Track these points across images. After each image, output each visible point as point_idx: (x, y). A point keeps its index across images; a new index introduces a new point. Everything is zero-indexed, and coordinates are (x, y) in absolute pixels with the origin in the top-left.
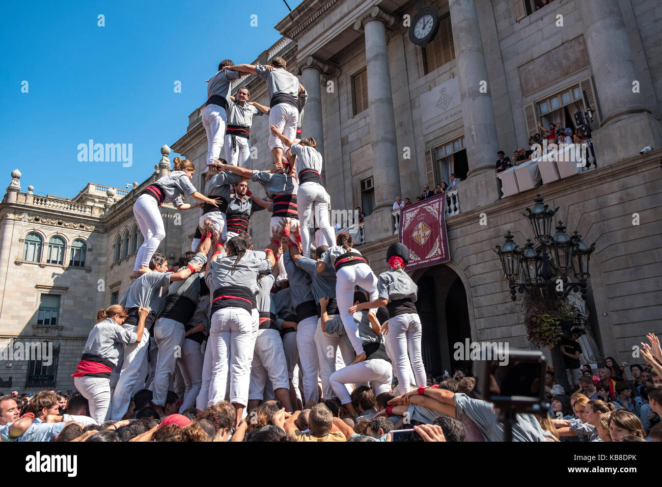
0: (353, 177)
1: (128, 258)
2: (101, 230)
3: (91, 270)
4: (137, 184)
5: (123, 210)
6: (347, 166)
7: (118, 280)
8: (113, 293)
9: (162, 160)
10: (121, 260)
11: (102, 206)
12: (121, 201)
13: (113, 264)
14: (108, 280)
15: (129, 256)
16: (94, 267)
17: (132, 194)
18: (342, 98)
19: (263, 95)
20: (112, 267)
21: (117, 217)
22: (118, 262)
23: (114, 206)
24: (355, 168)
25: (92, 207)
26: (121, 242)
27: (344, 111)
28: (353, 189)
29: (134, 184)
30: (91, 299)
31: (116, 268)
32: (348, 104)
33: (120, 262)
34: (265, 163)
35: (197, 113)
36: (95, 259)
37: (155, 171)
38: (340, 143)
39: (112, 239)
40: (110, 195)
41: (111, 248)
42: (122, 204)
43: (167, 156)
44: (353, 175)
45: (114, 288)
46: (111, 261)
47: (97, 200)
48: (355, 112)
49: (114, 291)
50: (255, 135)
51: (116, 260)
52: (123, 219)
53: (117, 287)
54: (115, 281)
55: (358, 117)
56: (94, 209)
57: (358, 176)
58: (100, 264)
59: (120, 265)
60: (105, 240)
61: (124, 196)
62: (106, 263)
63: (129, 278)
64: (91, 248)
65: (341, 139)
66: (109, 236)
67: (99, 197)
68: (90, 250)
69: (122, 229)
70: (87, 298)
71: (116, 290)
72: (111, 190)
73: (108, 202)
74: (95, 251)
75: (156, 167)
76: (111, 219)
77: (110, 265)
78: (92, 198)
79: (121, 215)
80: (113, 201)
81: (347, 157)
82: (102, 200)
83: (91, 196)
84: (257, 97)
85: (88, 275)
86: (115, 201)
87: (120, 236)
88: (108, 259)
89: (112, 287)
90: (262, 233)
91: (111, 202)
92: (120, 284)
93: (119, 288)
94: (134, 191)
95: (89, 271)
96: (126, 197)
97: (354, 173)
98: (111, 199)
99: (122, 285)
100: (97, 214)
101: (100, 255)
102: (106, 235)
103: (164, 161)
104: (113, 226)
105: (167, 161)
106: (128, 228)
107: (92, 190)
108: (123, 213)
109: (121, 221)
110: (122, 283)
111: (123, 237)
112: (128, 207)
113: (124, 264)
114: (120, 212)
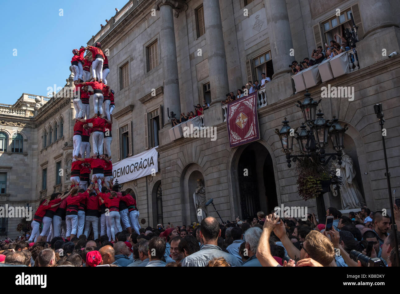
0: (198, 82)
1: (52, 145)
2: (32, 126)
3: (27, 155)
5: (47, 112)
6: (194, 74)
7: (46, 161)
8: (43, 170)
9: (71, 75)
10: (47, 147)
11: (33, 109)
12: (45, 105)
13: (42, 150)
14: (40, 161)
15: (52, 143)
16: (30, 152)
17: (52, 100)
18: (189, 26)
19: (136, 26)
20: (41, 152)
21: (43, 117)
22: (45, 148)
23: (41, 109)
24: (199, 76)
25: (25, 111)
26: (47, 134)
27: (191, 35)
28: (199, 91)
30: (28, 174)
31: (45, 153)
32: (193, 31)
33: (47, 148)
34: (139, 74)
35: (93, 40)
36: (30, 147)
37: (66, 83)
38: (189, 58)
39: (41, 132)
40: (37, 101)
41: (40, 139)
42: (46, 108)
44: (198, 80)
45: (44, 166)
46: (41, 148)
47: (29, 105)
48: (199, 36)
49: (44, 168)
50: (132, 55)
51: (44, 147)
52: (47, 118)
53: (45, 166)
54: (44, 161)
55: (200, 39)
56: (27, 112)
57: (201, 82)
58: (33, 150)
59: (46, 150)
60: (36, 133)
61: (47, 101)
62: (38, 149)
63: (54, 159)
64: (26, 139)
65: (189, 55)
66: (38, 130)
67: (30, 103)
68: (26, 140)
69: (47, 125)
70: (25, 174)
71: (46, 168)
72: (38, 98)
73: (37, 106)
74: (29, 141)
75: (67, 80)
76: (39, 118)
77: (40, 151)
78: (25, 104)
79: (45, 115)
80: (40, 105)
81: (194, 68)
82: (32, 105)
83: (25, 102)
84: (132, 27)
85: (25, 158)
86: (41, 106)
87: (46, 130)
88: (39, 147)
89: (42, 165)
90: (139, 124)
91: (39, 106)
92: (47, 163)
93: (47, 166)
94: (53, 98)
95: (26, 155)
96: (49, 102)
97: (199, 79)
98: (38, 104)
99: (49, 164)
100: (29, 114)
101: (34, 144)
102: (36, 129)
104: (41, 123)
106: (51, 124)
107: (26, 98)
108: (47, 113)
109: (46, 119)
110: (49, 163)
111: (48, 131)
112: (50, 109)
113: (49, 149)
114: (45, 113)
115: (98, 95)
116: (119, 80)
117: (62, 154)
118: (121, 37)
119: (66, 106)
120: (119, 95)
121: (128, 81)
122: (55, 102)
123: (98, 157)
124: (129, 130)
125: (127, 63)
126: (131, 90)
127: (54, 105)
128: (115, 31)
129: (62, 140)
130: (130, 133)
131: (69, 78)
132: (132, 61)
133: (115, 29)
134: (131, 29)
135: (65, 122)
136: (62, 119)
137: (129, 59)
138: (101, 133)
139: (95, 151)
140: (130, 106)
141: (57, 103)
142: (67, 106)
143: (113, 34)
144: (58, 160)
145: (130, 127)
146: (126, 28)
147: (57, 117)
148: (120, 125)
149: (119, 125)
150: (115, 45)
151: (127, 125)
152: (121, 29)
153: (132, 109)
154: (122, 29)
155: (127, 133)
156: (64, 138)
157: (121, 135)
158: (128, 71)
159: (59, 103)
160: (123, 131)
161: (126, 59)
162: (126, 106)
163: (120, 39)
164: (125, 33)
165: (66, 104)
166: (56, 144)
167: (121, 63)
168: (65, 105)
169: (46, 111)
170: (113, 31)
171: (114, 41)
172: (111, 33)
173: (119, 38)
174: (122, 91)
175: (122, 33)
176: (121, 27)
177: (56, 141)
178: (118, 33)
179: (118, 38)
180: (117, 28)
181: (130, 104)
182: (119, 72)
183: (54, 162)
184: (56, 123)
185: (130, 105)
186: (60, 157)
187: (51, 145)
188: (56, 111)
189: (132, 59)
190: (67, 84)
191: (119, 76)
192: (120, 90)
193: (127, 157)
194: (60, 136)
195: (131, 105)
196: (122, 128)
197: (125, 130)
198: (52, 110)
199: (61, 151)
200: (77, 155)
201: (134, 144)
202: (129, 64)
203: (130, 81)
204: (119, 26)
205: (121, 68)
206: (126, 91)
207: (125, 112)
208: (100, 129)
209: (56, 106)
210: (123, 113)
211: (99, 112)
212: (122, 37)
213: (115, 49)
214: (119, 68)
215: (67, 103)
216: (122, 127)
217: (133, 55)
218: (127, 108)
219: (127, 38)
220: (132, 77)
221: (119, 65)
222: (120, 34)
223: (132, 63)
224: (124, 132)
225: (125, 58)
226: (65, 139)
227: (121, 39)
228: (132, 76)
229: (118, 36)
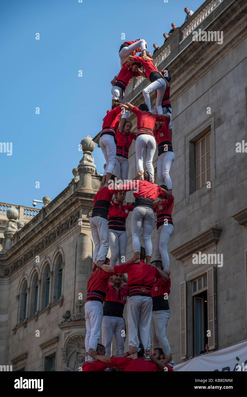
1: (38, 316)
4: (50, 199)
5: (30, 241)
9: (83, 159)
10: (27, 319)
12: (27, 226)
13: (17, 326)
15: (38, 312)
17: (42, 215)
20: (15, 330)
21: (22, 252)
22: (24, 322)
23: (17, 234)
26: (27, 291)
29: (45, 200)
31: (21, 332)
33: (26, 323)
37: (73, 177)
39: (16, 285)
40: (11, 217)
41: (14, 301)
42: (28, 232)
43: (90, 154)
46: (14, 321)
51: (20, 319)
52: (29, 255)
53: (22, 362)
59: (25, 327)
60: (6, 287)
61: (32, 217)
62: (7, 323)
63: (39, 348)
66: (10, 282)
69: (29, 271)
72: (14, 210)
73: (10, 228)
75: (74, 172)
76: (13, 255)
77: (12, 327)
79: (26, 248)
80: (16, 227)
86: (19, 228)
87: (26, 281)
88: (10, 318)
89: (15, 362)
91: (13, 228)
92: (26, 357)
93: (25, 363)
94: (44, 210)
96: (34, 221)
98: (13, 224)
99: (29, 360)
102: (6, 280)
103: (85, 162)
104: (16, 267)
105: (90, 161)
106: (37, 268)
108: (30, 245)
109: (27, 258)
110: (28, 356)
111: (30, 284)
112: (36, 235)
113: (31, 324)
114: (26, 244)
115: (143, 209)
116: (188, 170)
117: (58, 339)
118: (194, 72)
119: (69, 229)
120: (188, 204)
121: (209, 171)
122: (46, 219)
123: (141, 354)
124: (210, 288)
125: (208, 130)
126: (215, 192)
127: (46, 227)
128: (182, 59)
129: (58, 306)
130: (211, 294)
131: (79, 166)
132: (220, 125)
133: (182, 56)
134: (219, 53)
135: (66, 265)
136: (60, 258)
137: (213, 122)
138: (148, 300)
139: (132, 341)
140: (212, 231)
141: (52, 222)
142: (71, 228)
143: (176, 66)
144: (48, 351)
145: (210, 279)
146: (208, 52)
147: (51, 253)
148: (188, 275)
149: (185, 275)
150: (180, 91)
151: (205, 275)
152: (195, 53)
153: (216, 238)
154: (199, 55)
155: (204, 295)
156: (63, 300)
157: (190, 299)
158: (208, 149)
159: (57, 223)
160: (195, 290)
161: (205, 122)
162: (204, 230)
163: (193, 76)
164: (204, 63)
165: (71, 224)
166: (45, 314)
167: (193, 131)
168: (68, 227)
169: (28, 240)
170: (178, 60)
171: (178, 83)
172: (173, 66)
173: (190, 76)
174: (193, 195)
175: (199, 63)
176: (196, 49)
177: (47, 308)
178: (188, 64)
179: (188, 73)
180: (187, 52)
181: (213, 225)
182: (188, 151)
183: (41, 355)
184: (48, 265)
185: (213, 229)
186: (54, 343)
187: (35, 316)
188: (49, 240)
189: (219, 122)
190: (73, 180)
191: (188, 161)
192: (191, 193)
193: (203, 352)
194: (55, 297)
195: (214, 227)
196: (193, 281)
197: (200, 288)
198: (40, 236)
199: (57, 331)
200: (94, 348)
201: (220, 321)
202: (212, 132)
203: (212, 172)
204: (191, 47)
205: (194, 143)
206: (204, 194)
207: (201, 245)
208: (144, 290)
209: (50, 228)
210: (197, 247)
211: (143, 250)
212: (197, 72)
213: (180, 100)
214: (188, 142)
215: (72, 222)
216: (191, 281)
217: (222, 113)
218: (206, 235)
219: (210, 73)
220: (218, 163)
221: (188, 135)
222: (193, 66)
223: (218, 129)
224: (198, 292)
225: (203, 120)
226: (65, 302)
227: (196, 77)
228: (219, 161)
229: (188, 71)
